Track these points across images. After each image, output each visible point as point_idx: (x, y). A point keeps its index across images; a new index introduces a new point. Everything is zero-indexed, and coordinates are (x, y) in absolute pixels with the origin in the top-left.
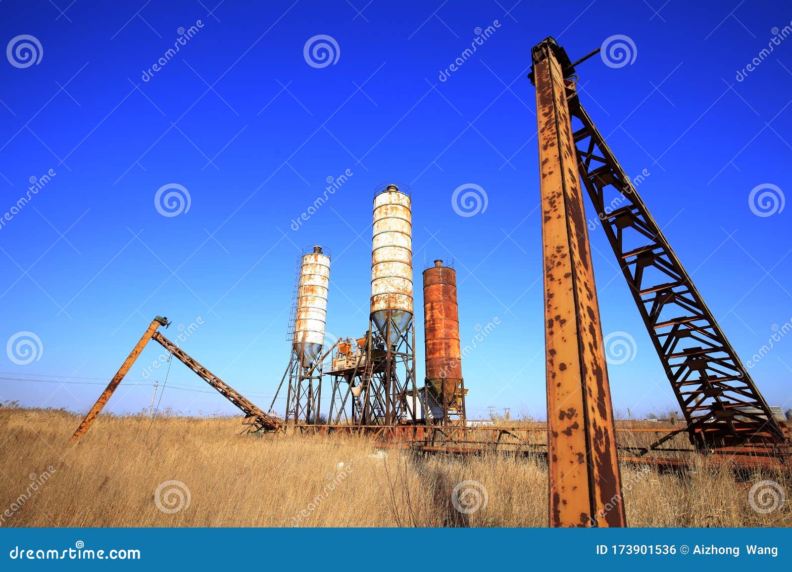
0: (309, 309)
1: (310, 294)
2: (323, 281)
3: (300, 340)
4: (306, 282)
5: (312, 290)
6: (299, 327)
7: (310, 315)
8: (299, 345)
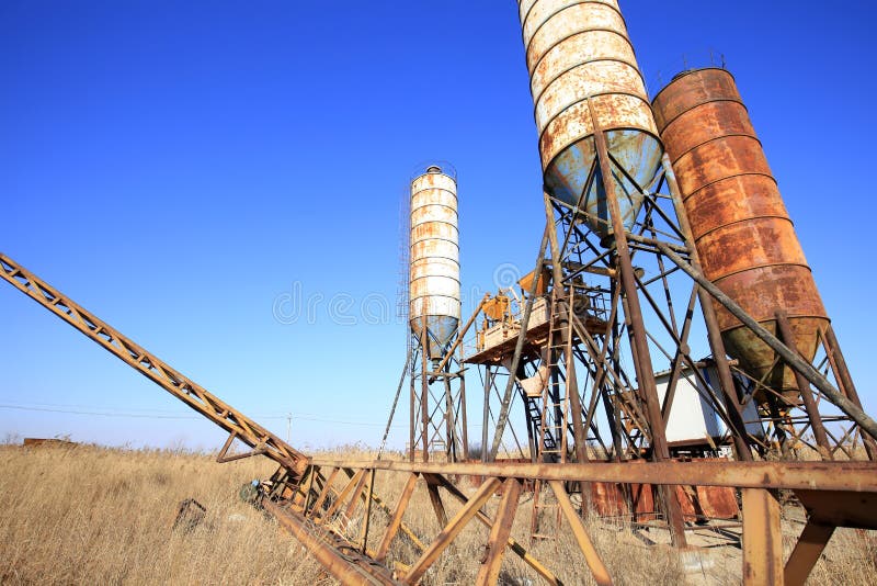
0: (430, 261)
1: (427, 236)
2: (447, 215)
3: (418, 313)
5: (430, 230)
6: (416, 292)
7: (432, 269)
8: (418, 322)
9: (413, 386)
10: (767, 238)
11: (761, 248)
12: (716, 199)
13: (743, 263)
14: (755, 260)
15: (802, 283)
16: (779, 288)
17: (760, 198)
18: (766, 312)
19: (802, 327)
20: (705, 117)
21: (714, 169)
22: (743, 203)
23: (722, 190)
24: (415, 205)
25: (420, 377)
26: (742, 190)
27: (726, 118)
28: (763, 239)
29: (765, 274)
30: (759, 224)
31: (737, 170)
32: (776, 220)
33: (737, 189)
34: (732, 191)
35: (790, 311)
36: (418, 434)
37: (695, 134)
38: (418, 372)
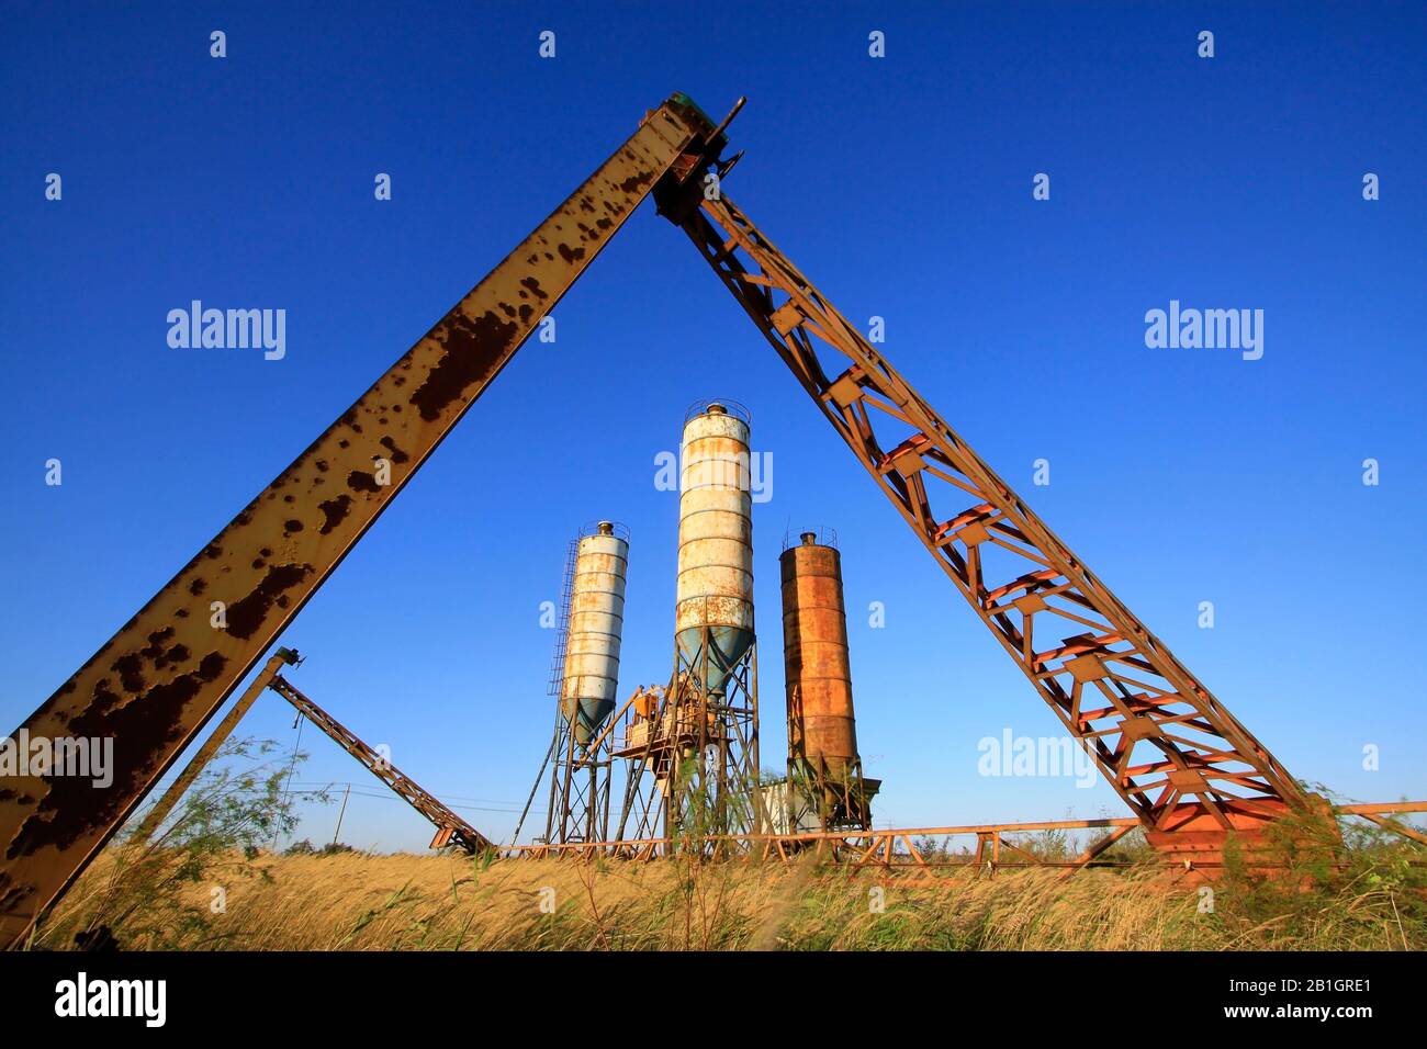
0: (589, 635)
1: (589, 607)
2: (614, 583)
3: (570, 694)
4: (579, 587)
5: (594, 602)
6: (570, 670)
7: (590, 646)
8: (570, 702)
9: (555, 773)
24: (580, 571)
25: (565, 764)
36: (556, 827)
38: (563, 757)
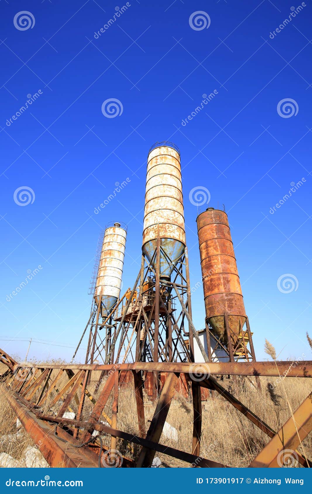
0: (107, 268)
1: (108, 256)
2: (120, 247)
3: (98, 294)
4: (106, 248)
5: (110, 254)
6: (99, 283)
7: (108, 272)
8: (98, 298)
9: (91, 330)
10: (226, 282)
11: (223, 285)
12: (211, 263)
13: (216, 291)
14: (220, 290)
15: (236, 301)
16: (227, 302)
17: (226, 265)
18: (221, 312)
19: (233, 319)
20: (212, 230)
21: (212, 251)
22: (220, 266)
23: (213, 260)
24: (105, 241)
25: (95, 326)
26: (220, 261)
27: (219, 230)
28: (224, 282)
29: (223, 296)
30: (223, 276)
31: (219, 253)
32: (230, 274)
33: (218, 260)
34: (216, 261)
35: (229, 312)
37: (207, 235)
38: (95, 323)
